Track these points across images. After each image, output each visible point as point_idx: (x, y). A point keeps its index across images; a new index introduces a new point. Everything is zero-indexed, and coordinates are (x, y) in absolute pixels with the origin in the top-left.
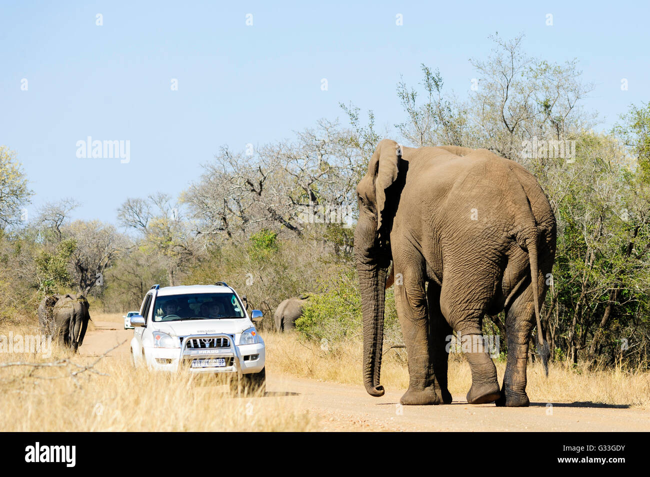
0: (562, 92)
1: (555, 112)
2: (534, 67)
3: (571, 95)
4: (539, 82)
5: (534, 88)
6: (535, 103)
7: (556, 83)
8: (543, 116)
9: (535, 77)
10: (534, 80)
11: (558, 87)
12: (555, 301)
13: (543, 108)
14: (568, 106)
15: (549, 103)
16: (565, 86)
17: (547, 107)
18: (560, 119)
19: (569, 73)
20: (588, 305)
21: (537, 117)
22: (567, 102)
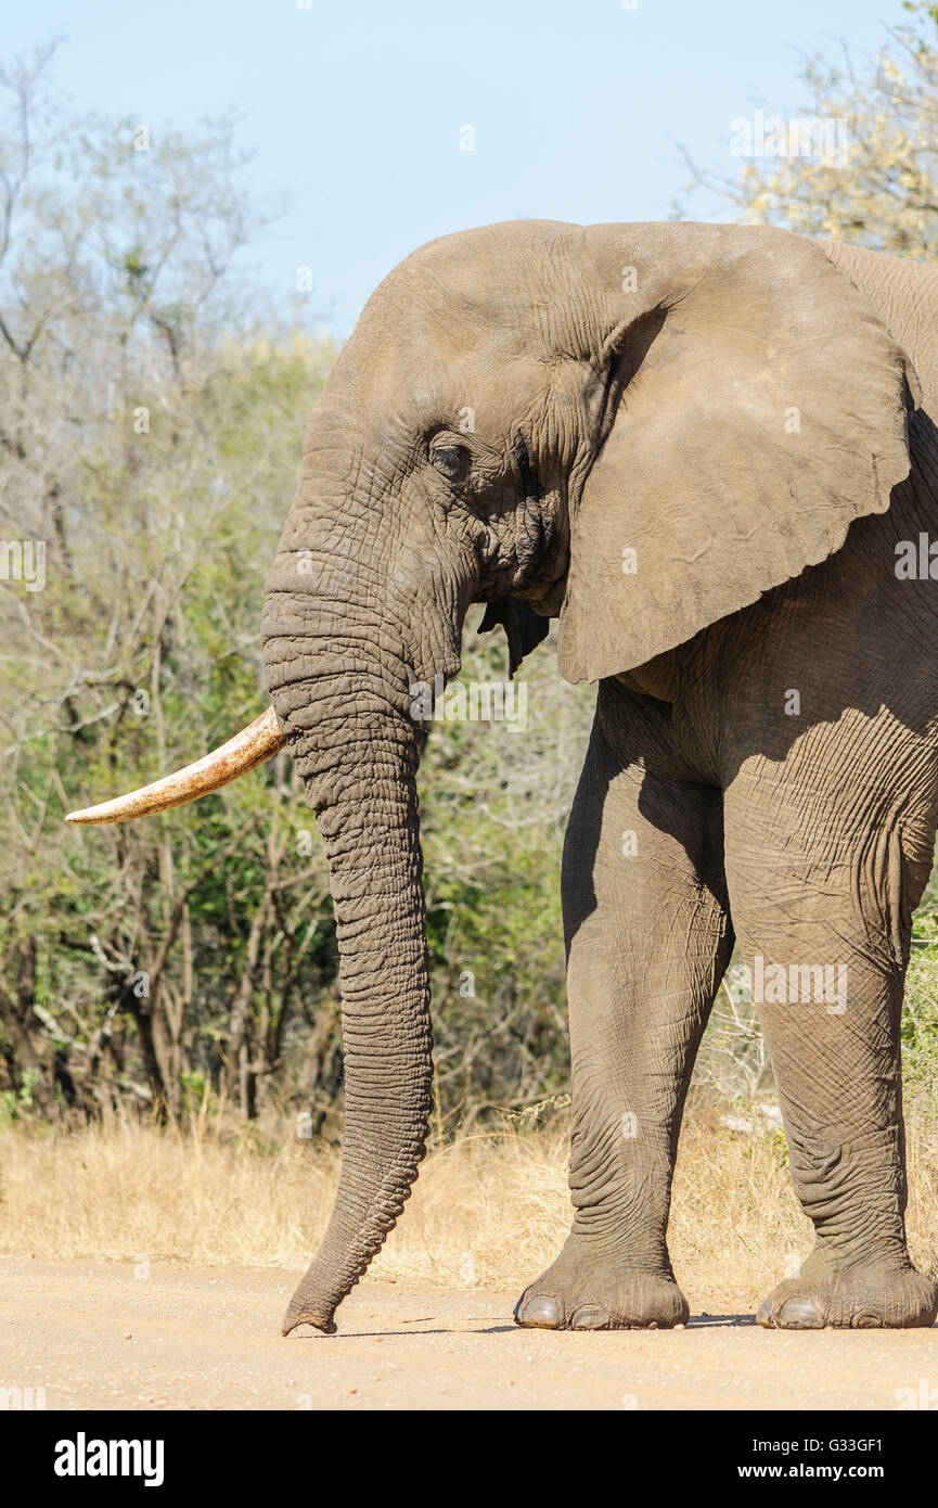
0: (187, 221)
1: (167, 286)
2: (95, 139)
3: (216, 229)
4: (115, 188)
5: (96, 209)
6: (100, 263)
7: (167, 189)
8: (126, 303)
9: (103, 173)
10: (97, 182)
11: (176, 204)
12: (177, 918)
13: (126, 276)
14: (207, 268)
15: (142, 261)
16: (201, 200)
17: (136, 271)
18: (181, 313)
19: (212, 156)
20: (285, 930)
21: (108, 306)
22: (202, 256)
